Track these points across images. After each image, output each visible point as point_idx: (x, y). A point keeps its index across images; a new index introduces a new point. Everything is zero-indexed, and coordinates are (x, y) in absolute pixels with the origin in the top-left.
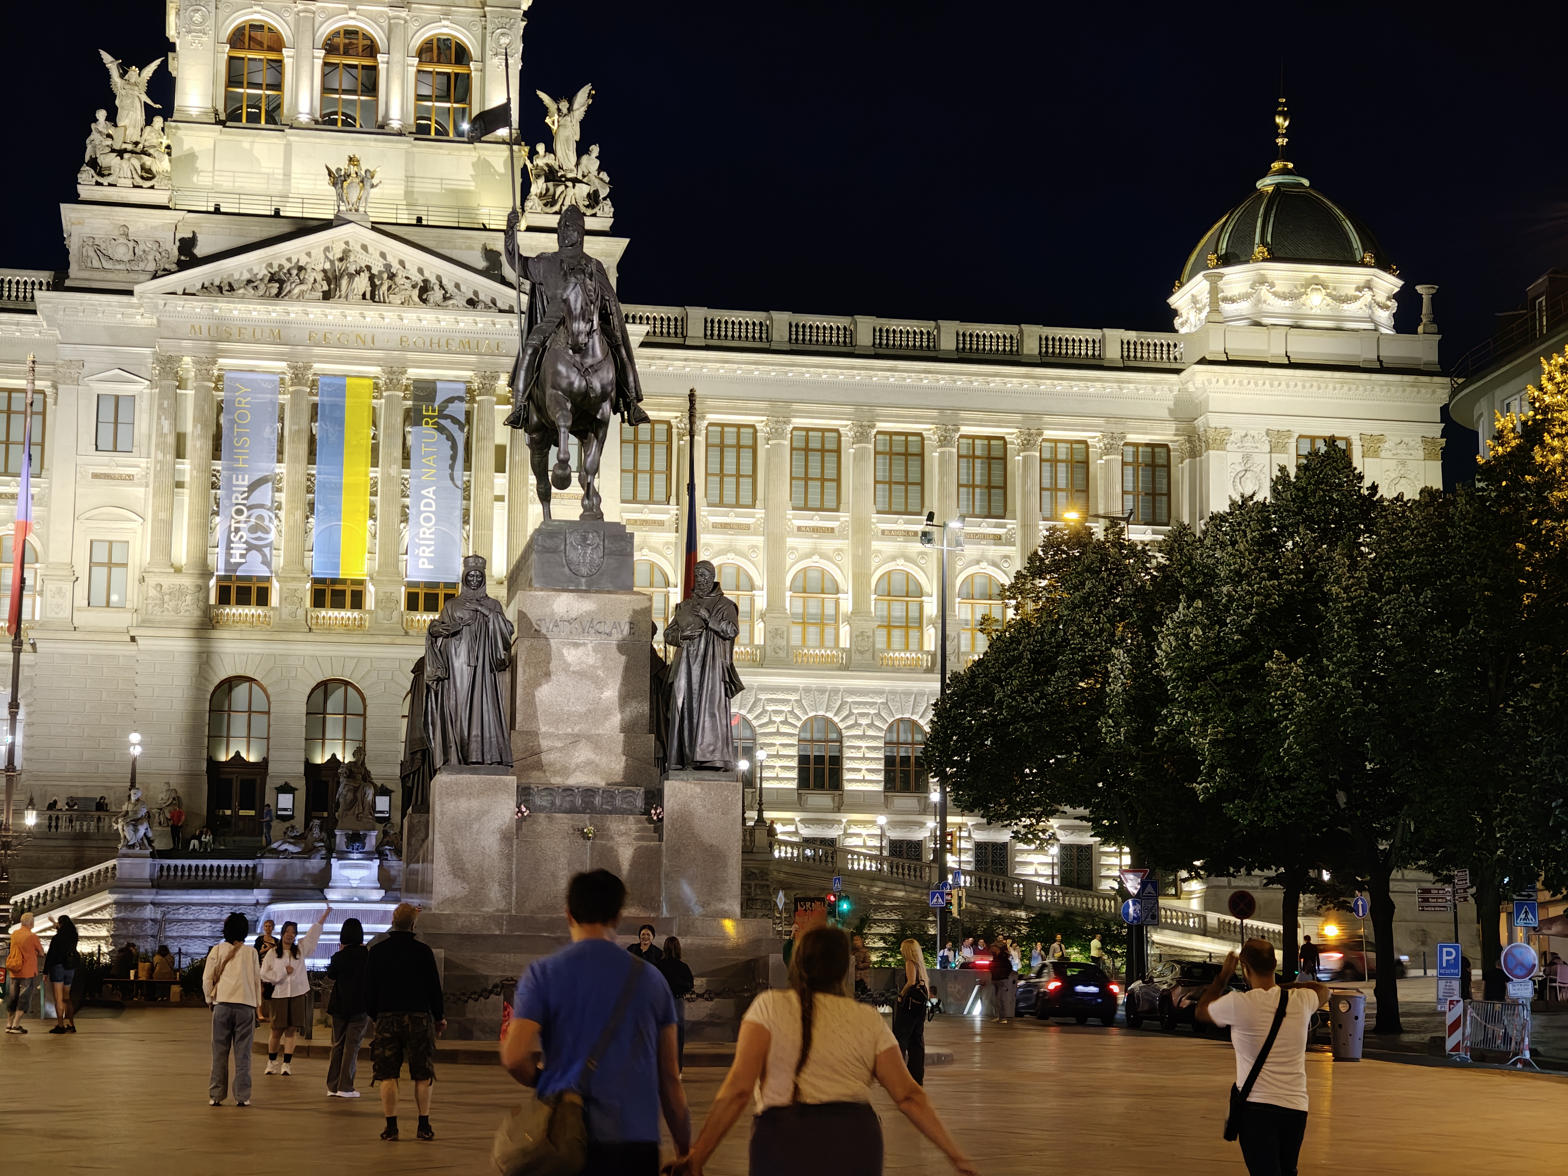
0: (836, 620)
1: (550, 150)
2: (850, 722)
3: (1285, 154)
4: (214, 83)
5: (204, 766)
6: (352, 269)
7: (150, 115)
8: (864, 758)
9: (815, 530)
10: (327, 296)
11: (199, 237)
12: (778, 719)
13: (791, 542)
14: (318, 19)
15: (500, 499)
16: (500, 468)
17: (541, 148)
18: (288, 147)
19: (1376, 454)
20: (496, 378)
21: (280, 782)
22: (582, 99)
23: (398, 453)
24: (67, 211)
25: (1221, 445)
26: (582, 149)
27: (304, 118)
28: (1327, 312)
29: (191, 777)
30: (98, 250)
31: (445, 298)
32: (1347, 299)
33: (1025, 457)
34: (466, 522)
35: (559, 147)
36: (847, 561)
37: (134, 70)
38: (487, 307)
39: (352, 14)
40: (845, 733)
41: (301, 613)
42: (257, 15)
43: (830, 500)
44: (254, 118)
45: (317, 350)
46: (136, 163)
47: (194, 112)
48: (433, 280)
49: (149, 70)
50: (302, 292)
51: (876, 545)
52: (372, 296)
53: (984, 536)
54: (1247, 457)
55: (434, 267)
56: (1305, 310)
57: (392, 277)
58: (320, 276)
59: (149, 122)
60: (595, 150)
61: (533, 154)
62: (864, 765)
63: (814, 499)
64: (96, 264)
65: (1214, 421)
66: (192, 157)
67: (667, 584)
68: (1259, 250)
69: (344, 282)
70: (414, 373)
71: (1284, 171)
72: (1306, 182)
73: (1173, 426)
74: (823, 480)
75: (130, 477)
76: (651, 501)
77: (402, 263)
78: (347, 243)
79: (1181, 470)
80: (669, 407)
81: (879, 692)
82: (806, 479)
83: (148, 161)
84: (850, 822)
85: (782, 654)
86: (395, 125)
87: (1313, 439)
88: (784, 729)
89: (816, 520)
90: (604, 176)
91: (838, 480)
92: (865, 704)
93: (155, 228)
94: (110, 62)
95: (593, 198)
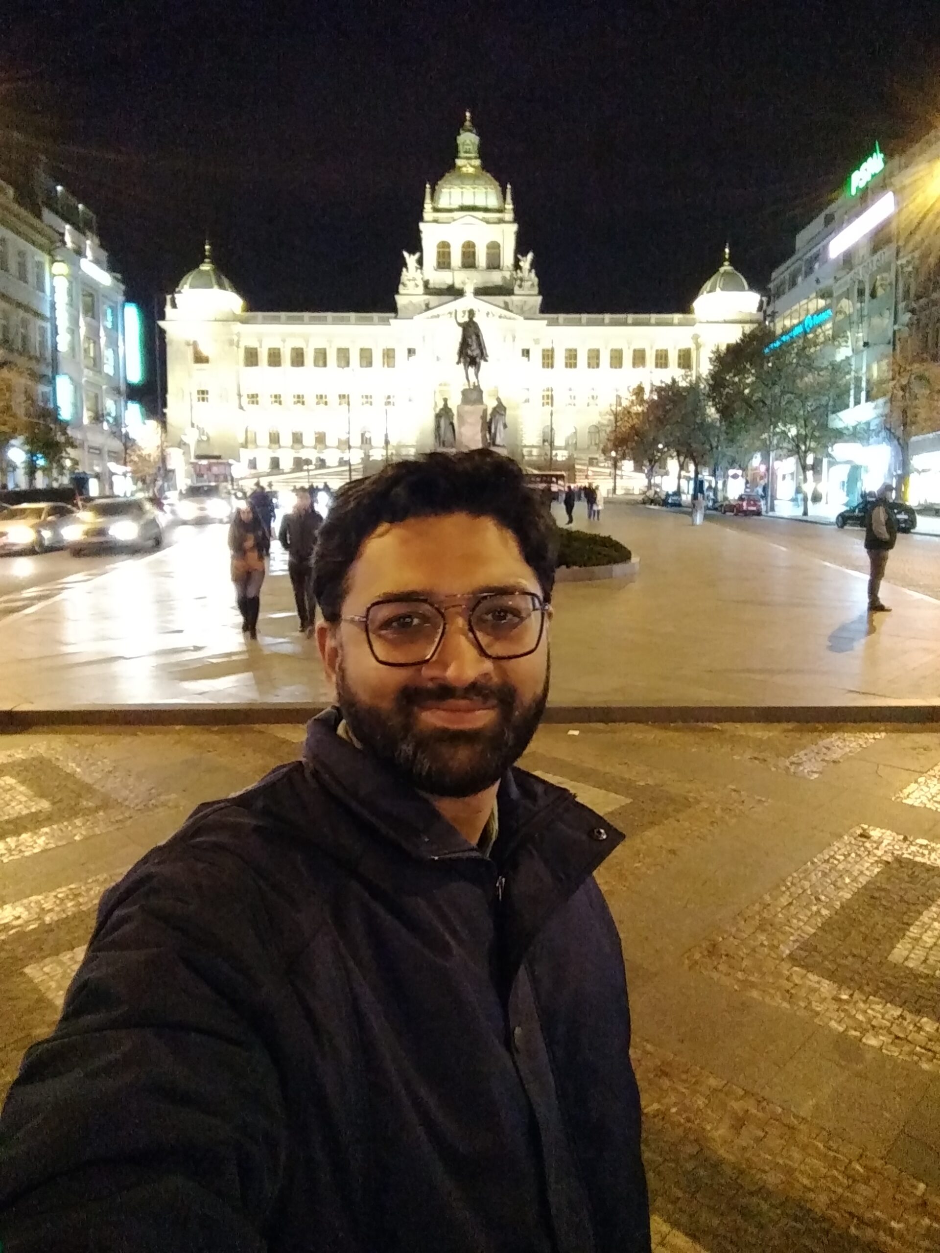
1: (521, 271)
3: (728, 260)
4: (434, 258)
9: (593, 374)
14: (460, 239)
17: (519, 270)
18: (453, 276)
22: (530, 256)
24: (397, 297)
27: (456, 267)
30: (405, 307)
33: (651, 352)
35: (523, 270)
39: (469, 235)
42: (443, 239)
44: (444, 267)
49: (417, 256)
59: (417, 271)
60: (533, 271)
61: (517, 273)
64: (405, 311)
65: (702, 339)
72: (733, 269)
73: (692, 343)
76: (548, 369)
79: (694, 356)
82: (590, 362)
83: (417, 281)
86: (481, 265)
89: (593, 371)
90: (536, 278)
91: (599, 362)
93: (419, 301)
94: (406, 254)
95: (533, 285)
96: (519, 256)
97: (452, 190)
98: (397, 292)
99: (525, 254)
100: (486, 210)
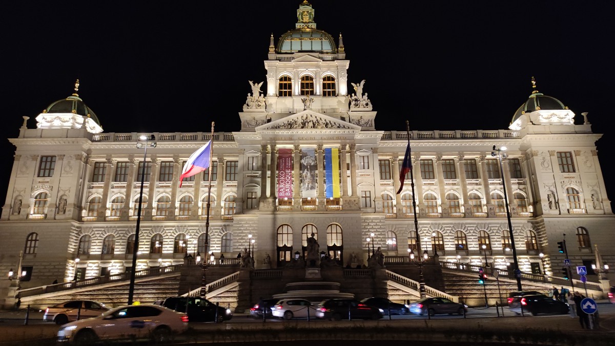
0: (436, 206)
1: (355, 95)
2: (445, 232)
3: (535, 89)
4: (276, 88)
5: (276, 248)
6: (308, 121)
7: (260, 94)
9: (429, 184)
10: (302, 128)
11: (272, 119)
12: (425, 232)
13: (423, 187)
14: (299, 73)
15: (349, 177)
16: (348, 169)
17: (353, 95)
18: (293, 101)
19: (579, 155)
20: (346, 145)
21: (296, 251)
22: (363, 82)
23: (322, 165)
24: (240, 114)
25: (537, 155)
26: (363, 94)
27: (297, 94)
28: (558, 121)
29: (273, 251)
30: (248, 123)
31: (332, 126)
32: (562, 118)
33: (482, 163)
34: (340, 183)
35: (357, 94)
36: (438, 191)
37: (256, 84)
38: (342, 128)
39: (307, 71)
40: (444, 235)
41: (299, 207)
42: (285, 74)
43: (432, 176)
44: (285, 95)
45: (301, 141)
46: (256, 103)
47: (271, 94)
48: (328, 122)
49: (261, 84)
50: (296, 127)
51: (446, 187)
52: (314, 126)
53: (473, 183)
54: (544, 158)
55: (328, 118)
56: (552, 121)
57: (318, 122)
58: (300, 123)
59: (260, 95)
60: (366, 94)
61: (351, 96)
62: (450, 243)
63: (427, 176)
64: (247, 126)
65: (534, 149)
66: (271, 105)
67: (392, 199)
68: (537, 108)
69: (307, 124)
70: (325, 146)
71: (536, 93)
72: (542, 94)
73: (521, 152)
74: (429, 172)
75: (257, 176)
76: (386, 179)
77: (321, 119)
78: (307, 115)
79: (524, 164)
80: (389, 155)
81: (451, 224)
82: (425, 172)
83: (260, 103)
84: (448, 259)
85: (424, 215)
86: (318, 94)
87: (560, 153)
88: (427, 234)
89: (429, 181)
90: (369, 100)
91: (433, 172)
92: (448, 227)
93: (261, 117)
94: (251, 83)
95: (367, 104)
96: (353, 84)
97: (293, 41)
98: (242, 111)
99: (358, 82)
100: (322, 52)
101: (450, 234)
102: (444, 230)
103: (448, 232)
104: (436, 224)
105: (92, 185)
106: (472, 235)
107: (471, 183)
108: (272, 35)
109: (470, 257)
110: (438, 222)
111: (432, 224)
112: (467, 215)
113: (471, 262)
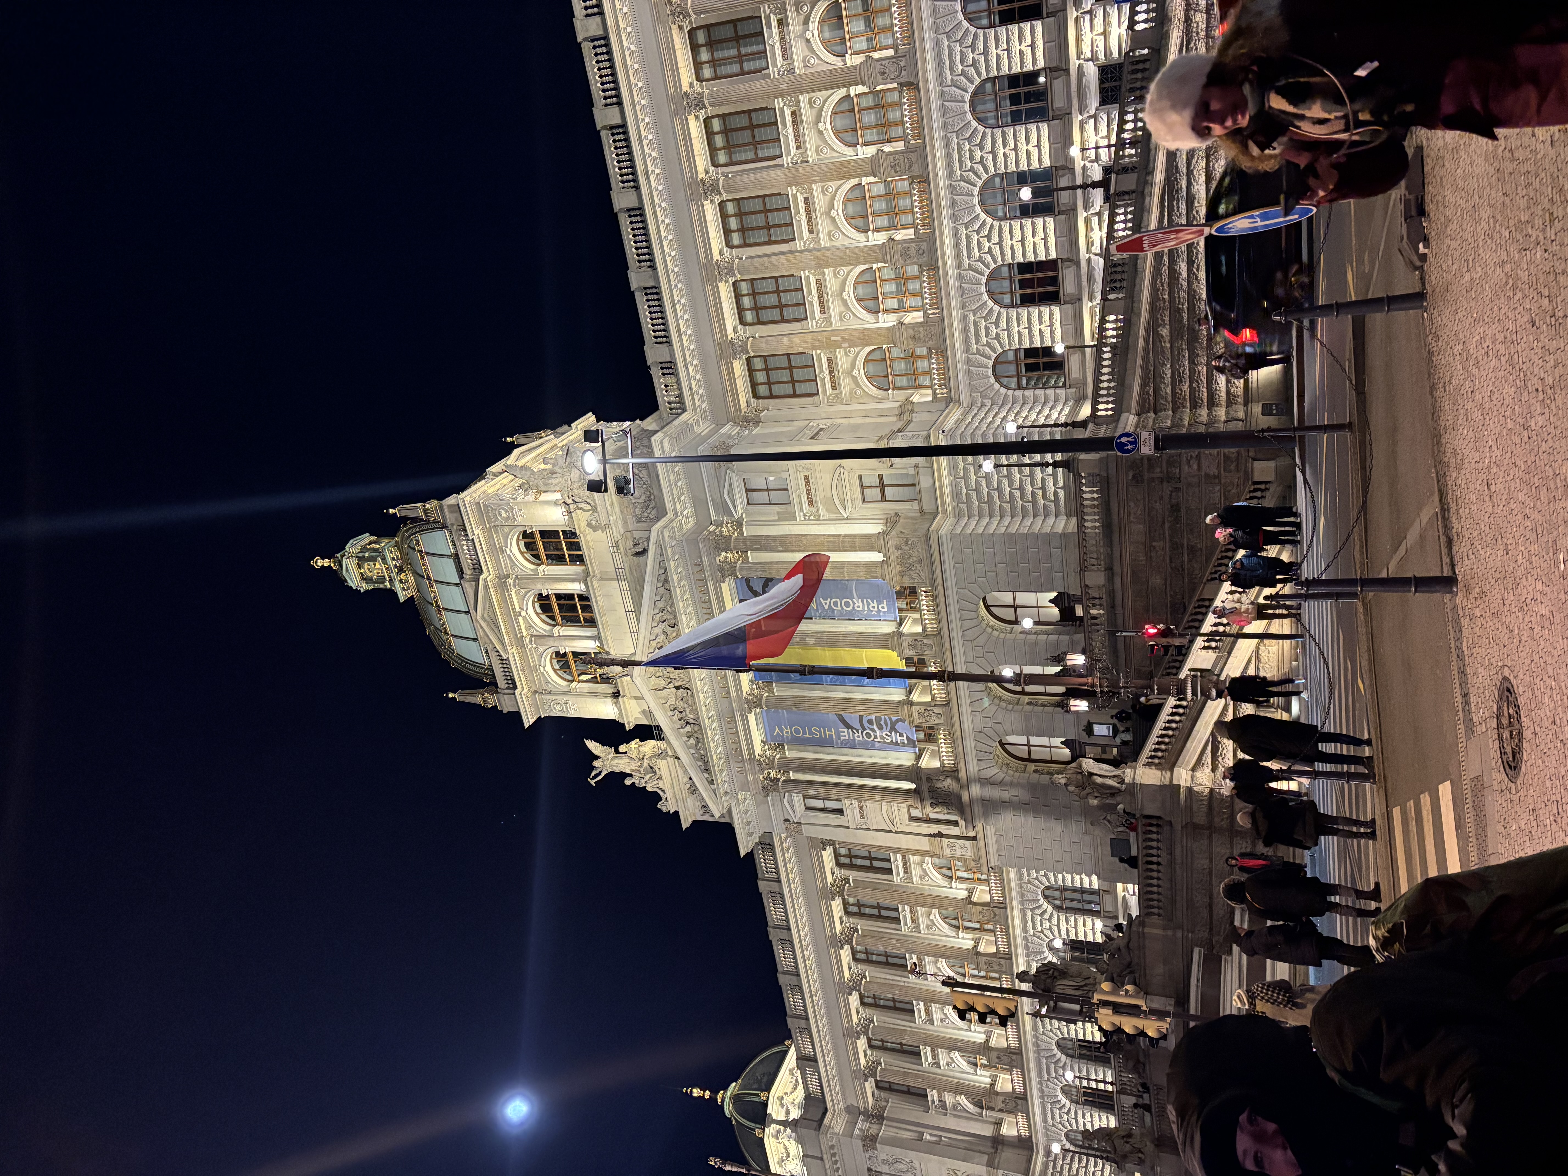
4: (595, 692)
8: (1015, 149)
9: (808, 217)
12: (986, 245)
13: (824, 240)
14: (535, 633)
24: (684, 823)
37: (594, 760)
40: (991, 173)
42: (549, 668)
43: (780, 203)
50: (692, 711)
51: (812, 155)
53: (782, 40)
62: (1023, 148)
63: (783, 218)
74: (766, 211)
81: (947, 142)
82: (768, 228)
85: (924, 246)
86: (582, 587)
88: (995, 237)
89: (800, 216)
92: (960, 155)
97: (449, 631)
100: (459, 562)
101: (988, 146)
102: (972, 170)
103: (978, 154)
104: (953, 204)
105: (936, 1102)
106: (986, 54)
107: (783, 49)
108: (451, 695)
109: (1074, 63)
110: (944, 197)
111: (955, 218)
112: (905, 77)
113: (1093, 58)
